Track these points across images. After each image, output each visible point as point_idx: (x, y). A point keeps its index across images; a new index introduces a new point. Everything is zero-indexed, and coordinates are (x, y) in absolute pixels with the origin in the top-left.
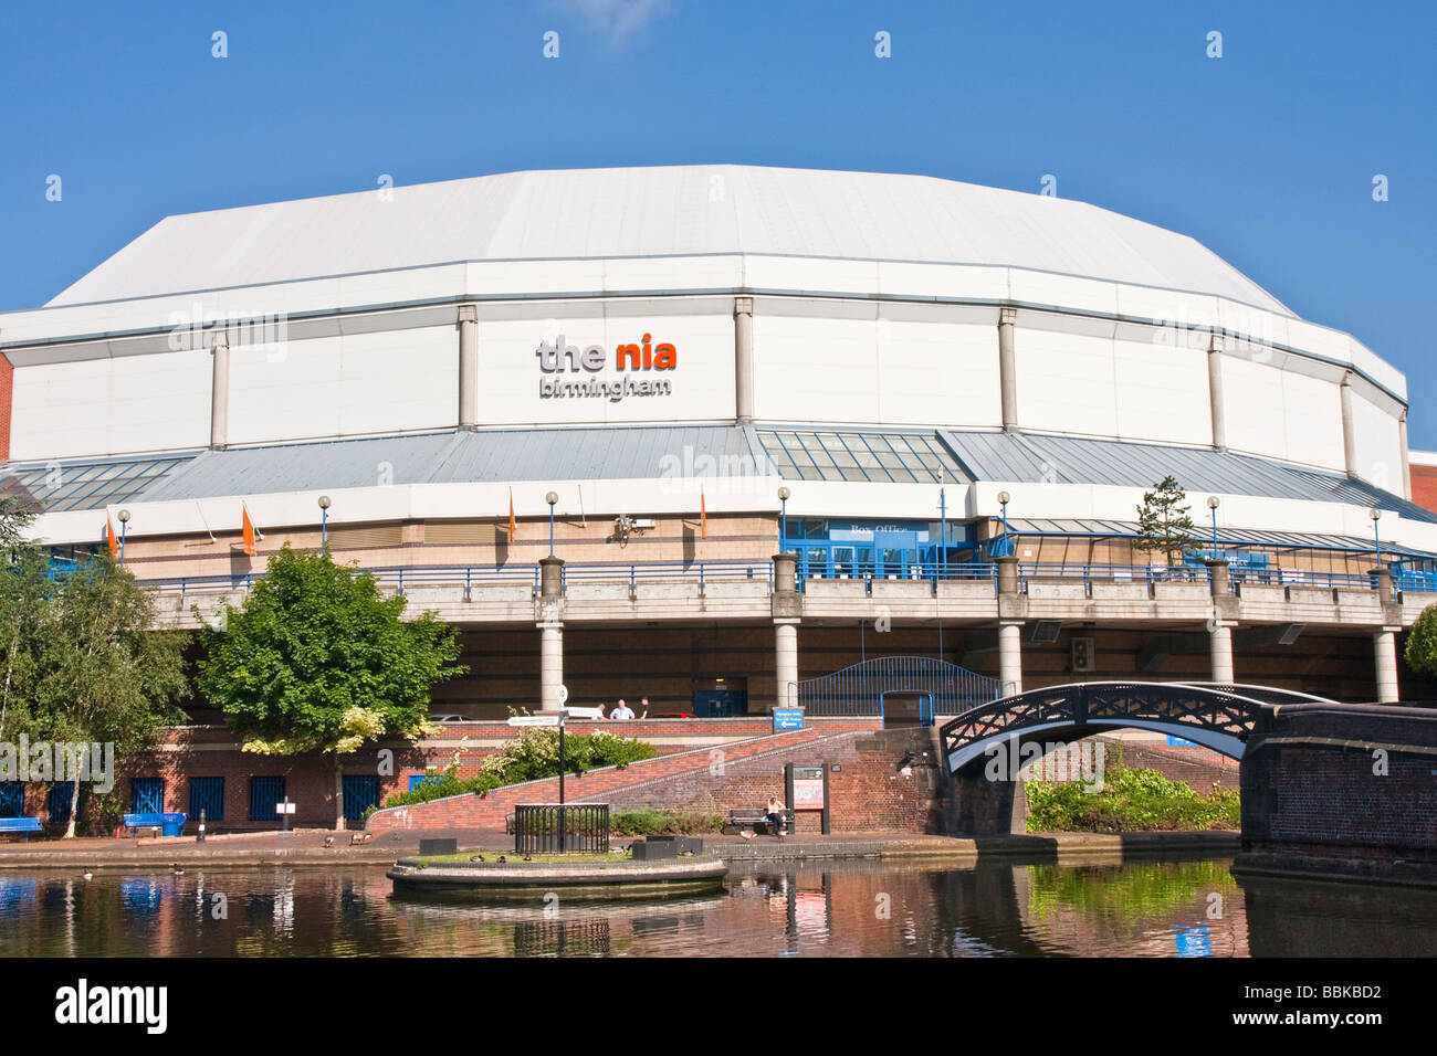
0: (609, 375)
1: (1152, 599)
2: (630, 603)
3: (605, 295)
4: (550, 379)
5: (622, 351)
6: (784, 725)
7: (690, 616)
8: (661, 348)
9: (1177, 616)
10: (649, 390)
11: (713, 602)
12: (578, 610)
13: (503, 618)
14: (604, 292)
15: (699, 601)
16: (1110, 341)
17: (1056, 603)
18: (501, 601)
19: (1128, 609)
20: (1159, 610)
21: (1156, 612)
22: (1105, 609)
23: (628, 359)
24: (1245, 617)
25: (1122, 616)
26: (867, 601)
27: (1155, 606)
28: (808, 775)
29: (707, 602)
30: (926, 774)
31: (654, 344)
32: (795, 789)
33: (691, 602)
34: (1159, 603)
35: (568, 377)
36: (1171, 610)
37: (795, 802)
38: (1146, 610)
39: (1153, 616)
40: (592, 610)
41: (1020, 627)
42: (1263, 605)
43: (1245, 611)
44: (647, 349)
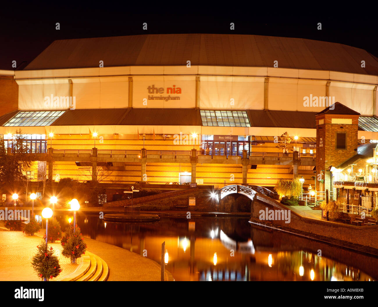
0: (165, 95)
2: (160, 159)
4: (151, 95)
5: (168, 89)
6: (192, 186)
8: (177, 88)
12: (149, 160)
14: (164, 74)
15: (175, 159)
16: (296, 85)
17: (256, 161)
18: (133, 158)
19: (273, 162)
21: (280, 163)
22: (267, 163)
23: (170, 90)
26: (212, 160)
28: (193, 199)
29: (177, 159)
31: (176, 87)
32: (189, 202)
33: (173, 159)
34: (280, 161)
35: (155, 95)
36: (283, 163)
37: (189, 204)
38: (277, 163)
40: (152, 160)
42: (307, 162)
43: (302, 163)
44: (174, 89)
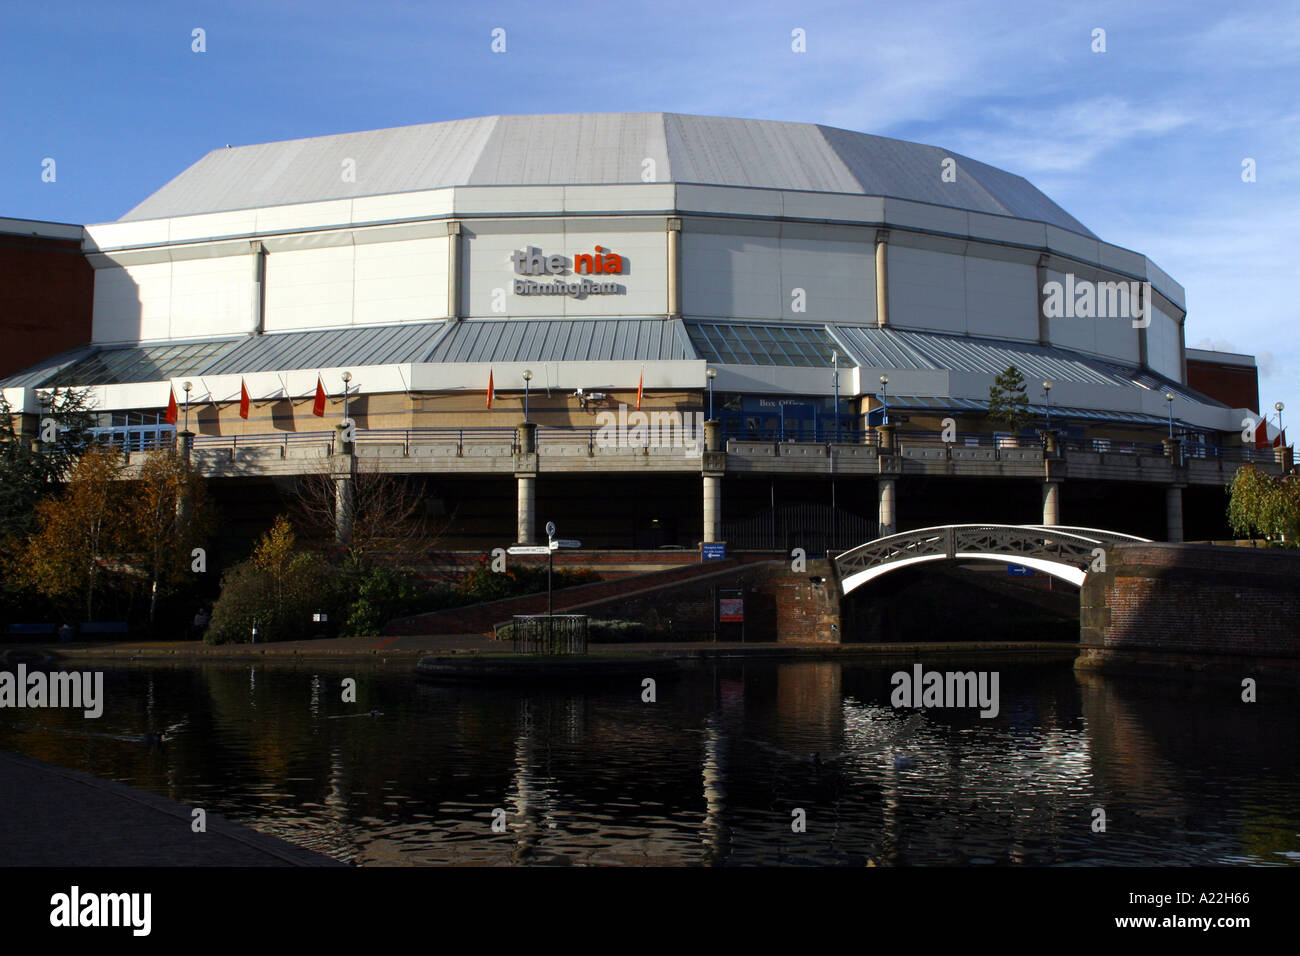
0: (574, 279)
1: (999, 460)
2: (589, 459)
3: (565, 214)
4: (525, 280)
6: (710, 556)
7: (637, 469)
8: (609, 257)
9: (1018, 474)
10: (599, 291)
11: (655, 459)
12: (548, 464)
13: (488, 470)
14: (564, 212)
15: (644, 458)
16: (961, 257)
17: (923, 462)
18: (487, 456)
19: (979, 468)
20: (1004, 469)
21: (1001, 471)
22: (962, 468)
23: (585, 264)
24: (1069, 475)
25: (974, 473)
27: (1001, 466)
28: (731, 596)
29: (650, 459)
30: (824, 595)
31: (605, 254)
32: (722, 607)
33: (637, 459)
34: (1003, 464)
35: (537, 280)
36: (1013, 468)
37: (723, 616)
38: (993, 468)
39: (998, 474)
40: (559, 464)
41: (895, 480)
42: (1084, 466)
43: (1070, 470)
44: (599, 258)
